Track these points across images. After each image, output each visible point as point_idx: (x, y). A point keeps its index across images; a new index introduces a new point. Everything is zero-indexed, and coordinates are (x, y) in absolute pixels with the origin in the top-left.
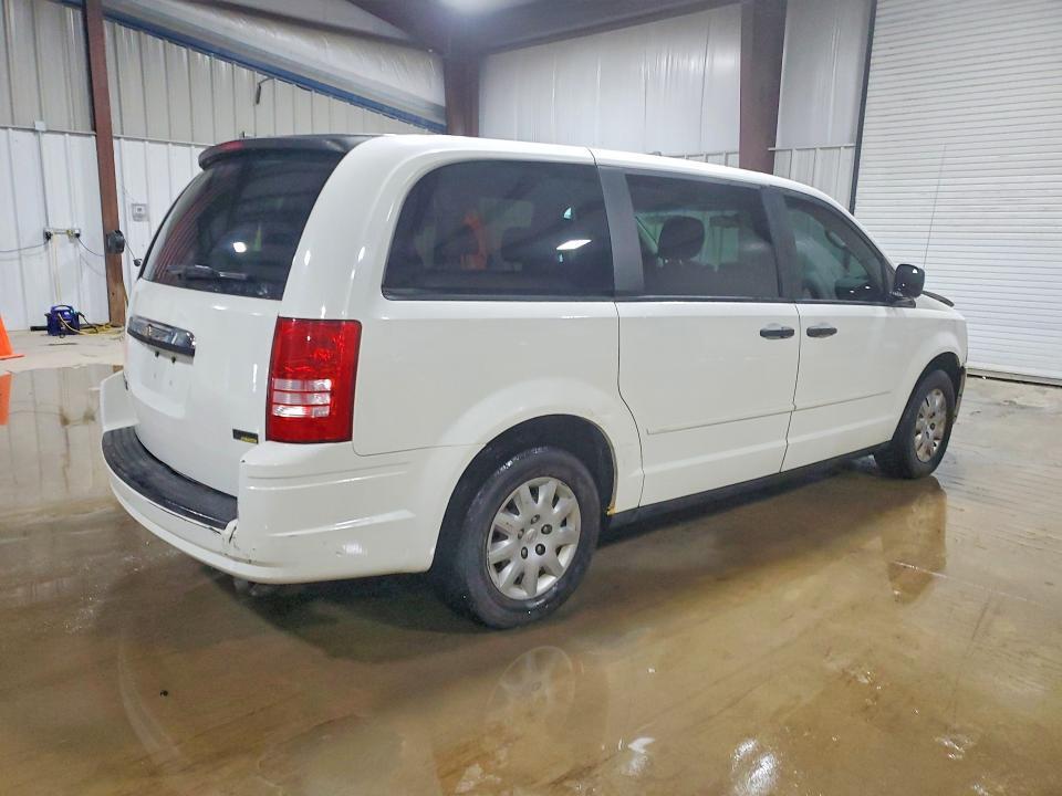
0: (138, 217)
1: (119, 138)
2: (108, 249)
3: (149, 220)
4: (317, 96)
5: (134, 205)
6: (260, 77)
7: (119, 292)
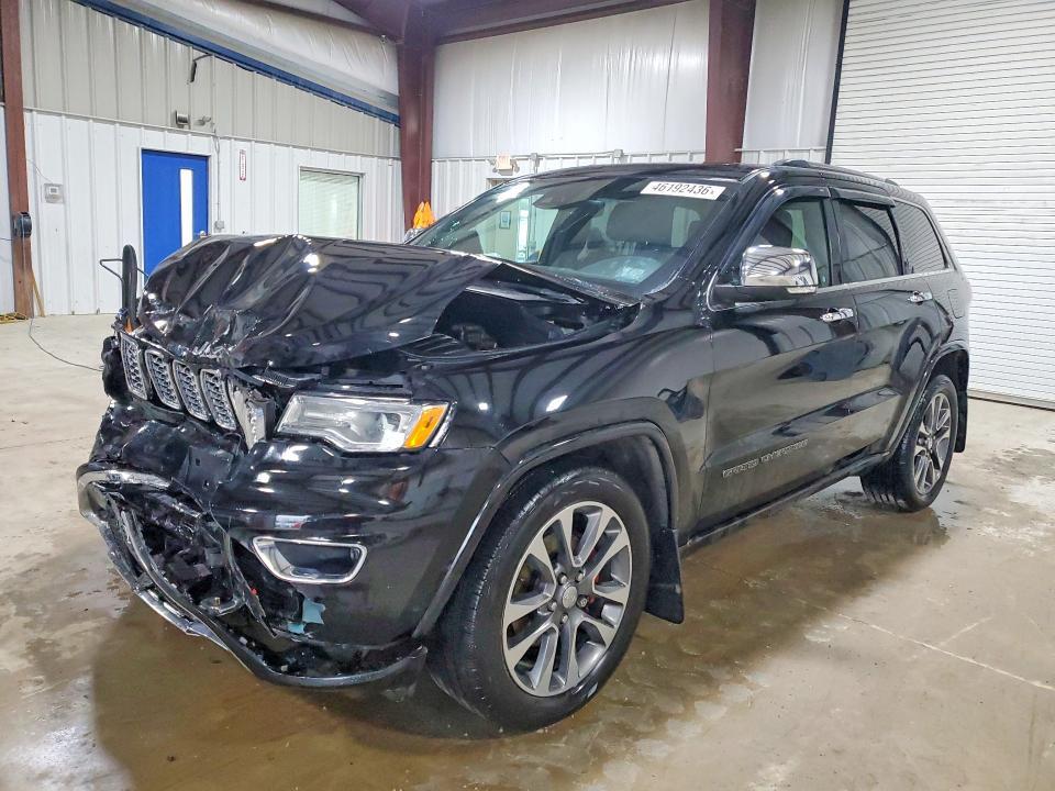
0: (52, 199)
1: (31, 111)
2: (14, 232)
3: (64, 202)
4: (260, 78)
5: (47, 185)
6: (196, 53)
7: (27, 279)
